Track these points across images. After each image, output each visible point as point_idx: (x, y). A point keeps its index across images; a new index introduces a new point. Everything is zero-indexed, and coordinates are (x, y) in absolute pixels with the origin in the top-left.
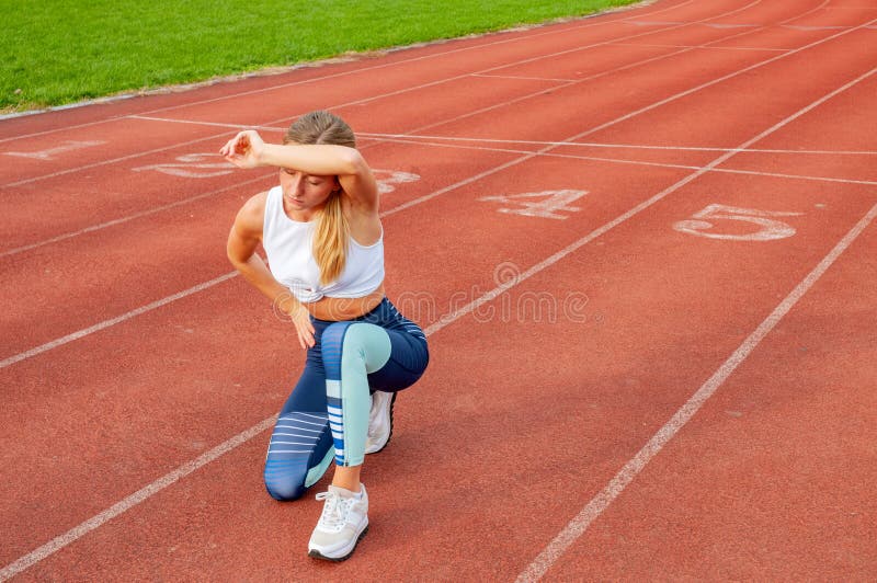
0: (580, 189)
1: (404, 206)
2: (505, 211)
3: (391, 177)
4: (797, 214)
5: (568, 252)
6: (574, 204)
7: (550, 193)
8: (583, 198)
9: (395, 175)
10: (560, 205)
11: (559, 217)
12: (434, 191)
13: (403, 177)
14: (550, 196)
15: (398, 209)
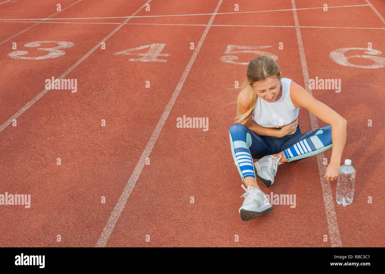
0: (161, 42)
1: (78, 63)
2: (133, 60)
3: (57, 45)
4: (270, 47)
5: (183, 82)
6: (163, 52)
7: (147, 46)
8: (165, 48)
9: (59, 43)
10: (157, 54)
11: (162, 61)
12: (88, 52)
13: (65, 44)
14: (149, 48)
15: (76, 65)
